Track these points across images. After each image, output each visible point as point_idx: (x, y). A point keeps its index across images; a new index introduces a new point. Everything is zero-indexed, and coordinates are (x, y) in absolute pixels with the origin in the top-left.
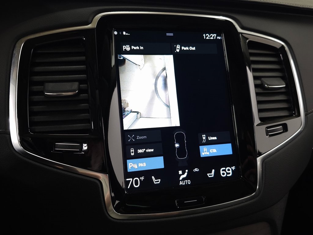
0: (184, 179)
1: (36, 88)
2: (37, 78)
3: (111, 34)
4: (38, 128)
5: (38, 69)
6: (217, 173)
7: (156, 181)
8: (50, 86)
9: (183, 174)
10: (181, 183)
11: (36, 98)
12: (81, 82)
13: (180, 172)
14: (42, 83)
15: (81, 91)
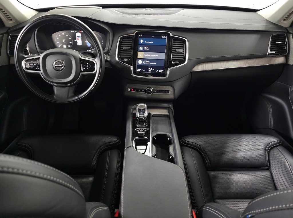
0: (150, 71)
1: (122, 48)
2: (122, 46)
3: (138, 35)
4: (121, 56)
5: (122, 44)
6: (158, 72)
7: (143, 71)
8: (124, 47)
9: (150, 69)
10: (149, 72)
11: (121, 50)
12: (130, 47)
13: (149, 69)
14: (123, 47)
15: (130, 49)
